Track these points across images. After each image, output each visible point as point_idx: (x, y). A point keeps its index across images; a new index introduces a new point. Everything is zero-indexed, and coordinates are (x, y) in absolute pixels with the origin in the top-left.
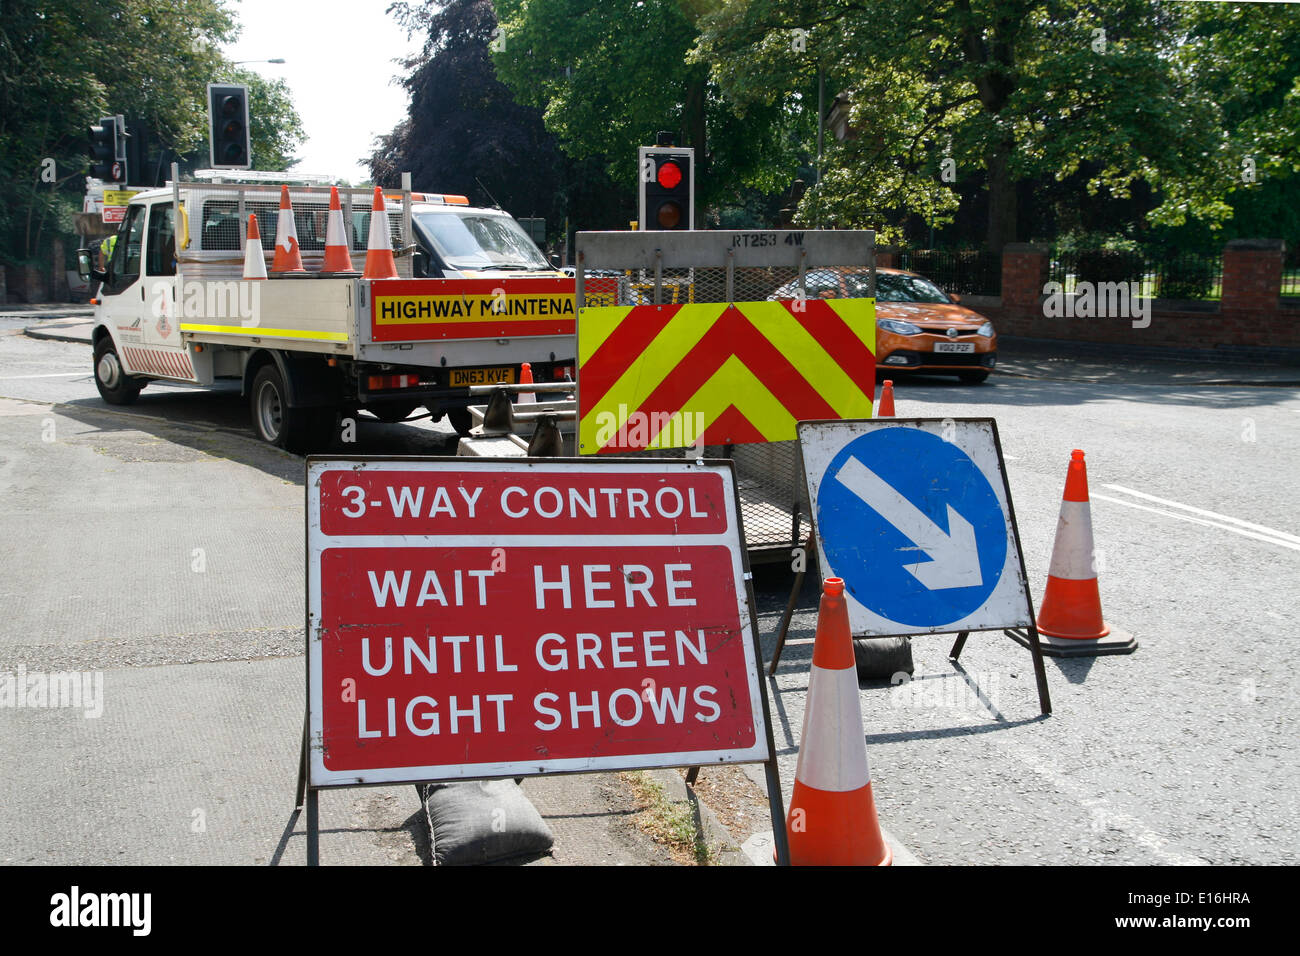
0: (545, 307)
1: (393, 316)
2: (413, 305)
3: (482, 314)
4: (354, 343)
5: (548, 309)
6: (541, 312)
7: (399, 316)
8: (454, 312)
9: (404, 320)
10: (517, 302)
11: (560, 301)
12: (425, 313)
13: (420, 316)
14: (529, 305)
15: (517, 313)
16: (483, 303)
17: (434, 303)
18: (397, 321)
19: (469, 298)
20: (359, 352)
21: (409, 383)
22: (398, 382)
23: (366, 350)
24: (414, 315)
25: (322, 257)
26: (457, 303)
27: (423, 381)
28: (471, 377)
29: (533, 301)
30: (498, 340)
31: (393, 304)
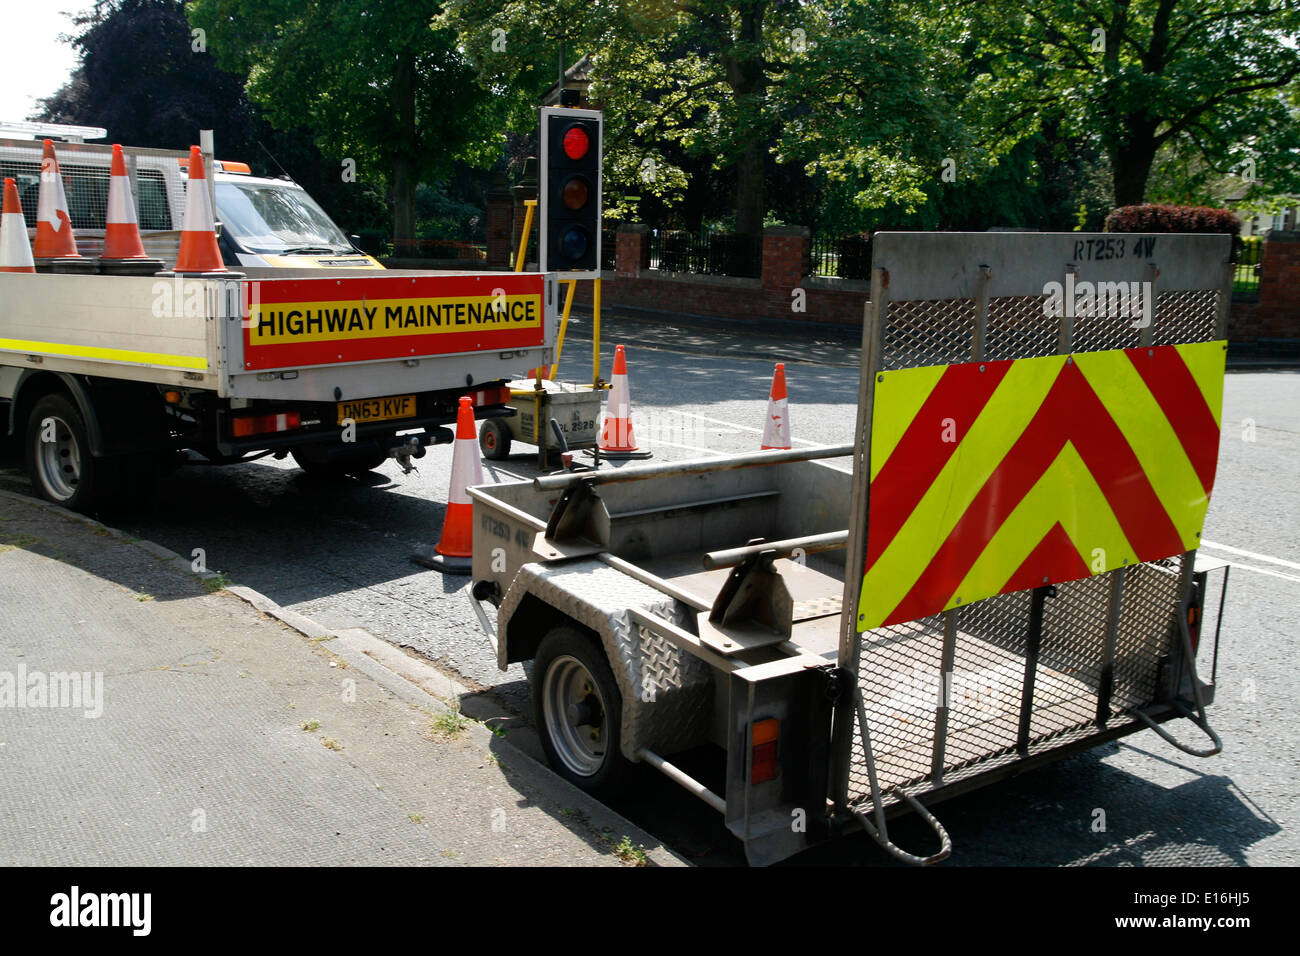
0: (462, 314)
1: (273, 333)
2: (300, 315)
3: (387, 327)
4: (220, 373)
5: (465, 318)
6: (458, 322)
7: (281, 333)
8: (352, 325)
9: (288, 338)
10: (430, 309)
11: (479, 305)
12: (315, 326)
13: (309, 331)
14: (444, 312)
15: (429, 324)
16: (388, 310)
17: (327, 312)
18: (278, 339)
19: (371, 304)
20: (228, 386)
21: (288, 424)
22: (274, 423)
23: (236, 382)
24: (301, 331)
25: (102, 238)
26: (355, 311)
27: (306, 420)
28: (364, 410)
29: (448, 307)
30: (406, 362)
31: (272, 314)
